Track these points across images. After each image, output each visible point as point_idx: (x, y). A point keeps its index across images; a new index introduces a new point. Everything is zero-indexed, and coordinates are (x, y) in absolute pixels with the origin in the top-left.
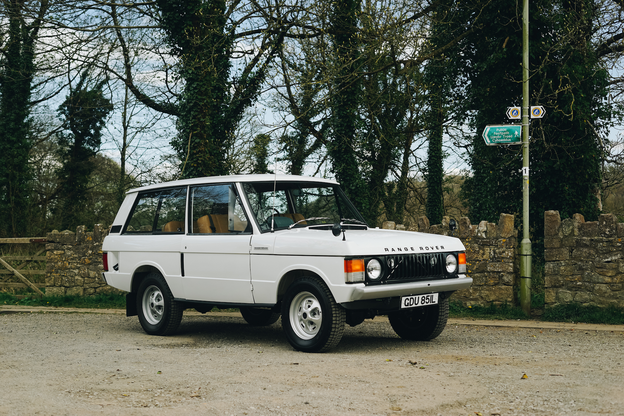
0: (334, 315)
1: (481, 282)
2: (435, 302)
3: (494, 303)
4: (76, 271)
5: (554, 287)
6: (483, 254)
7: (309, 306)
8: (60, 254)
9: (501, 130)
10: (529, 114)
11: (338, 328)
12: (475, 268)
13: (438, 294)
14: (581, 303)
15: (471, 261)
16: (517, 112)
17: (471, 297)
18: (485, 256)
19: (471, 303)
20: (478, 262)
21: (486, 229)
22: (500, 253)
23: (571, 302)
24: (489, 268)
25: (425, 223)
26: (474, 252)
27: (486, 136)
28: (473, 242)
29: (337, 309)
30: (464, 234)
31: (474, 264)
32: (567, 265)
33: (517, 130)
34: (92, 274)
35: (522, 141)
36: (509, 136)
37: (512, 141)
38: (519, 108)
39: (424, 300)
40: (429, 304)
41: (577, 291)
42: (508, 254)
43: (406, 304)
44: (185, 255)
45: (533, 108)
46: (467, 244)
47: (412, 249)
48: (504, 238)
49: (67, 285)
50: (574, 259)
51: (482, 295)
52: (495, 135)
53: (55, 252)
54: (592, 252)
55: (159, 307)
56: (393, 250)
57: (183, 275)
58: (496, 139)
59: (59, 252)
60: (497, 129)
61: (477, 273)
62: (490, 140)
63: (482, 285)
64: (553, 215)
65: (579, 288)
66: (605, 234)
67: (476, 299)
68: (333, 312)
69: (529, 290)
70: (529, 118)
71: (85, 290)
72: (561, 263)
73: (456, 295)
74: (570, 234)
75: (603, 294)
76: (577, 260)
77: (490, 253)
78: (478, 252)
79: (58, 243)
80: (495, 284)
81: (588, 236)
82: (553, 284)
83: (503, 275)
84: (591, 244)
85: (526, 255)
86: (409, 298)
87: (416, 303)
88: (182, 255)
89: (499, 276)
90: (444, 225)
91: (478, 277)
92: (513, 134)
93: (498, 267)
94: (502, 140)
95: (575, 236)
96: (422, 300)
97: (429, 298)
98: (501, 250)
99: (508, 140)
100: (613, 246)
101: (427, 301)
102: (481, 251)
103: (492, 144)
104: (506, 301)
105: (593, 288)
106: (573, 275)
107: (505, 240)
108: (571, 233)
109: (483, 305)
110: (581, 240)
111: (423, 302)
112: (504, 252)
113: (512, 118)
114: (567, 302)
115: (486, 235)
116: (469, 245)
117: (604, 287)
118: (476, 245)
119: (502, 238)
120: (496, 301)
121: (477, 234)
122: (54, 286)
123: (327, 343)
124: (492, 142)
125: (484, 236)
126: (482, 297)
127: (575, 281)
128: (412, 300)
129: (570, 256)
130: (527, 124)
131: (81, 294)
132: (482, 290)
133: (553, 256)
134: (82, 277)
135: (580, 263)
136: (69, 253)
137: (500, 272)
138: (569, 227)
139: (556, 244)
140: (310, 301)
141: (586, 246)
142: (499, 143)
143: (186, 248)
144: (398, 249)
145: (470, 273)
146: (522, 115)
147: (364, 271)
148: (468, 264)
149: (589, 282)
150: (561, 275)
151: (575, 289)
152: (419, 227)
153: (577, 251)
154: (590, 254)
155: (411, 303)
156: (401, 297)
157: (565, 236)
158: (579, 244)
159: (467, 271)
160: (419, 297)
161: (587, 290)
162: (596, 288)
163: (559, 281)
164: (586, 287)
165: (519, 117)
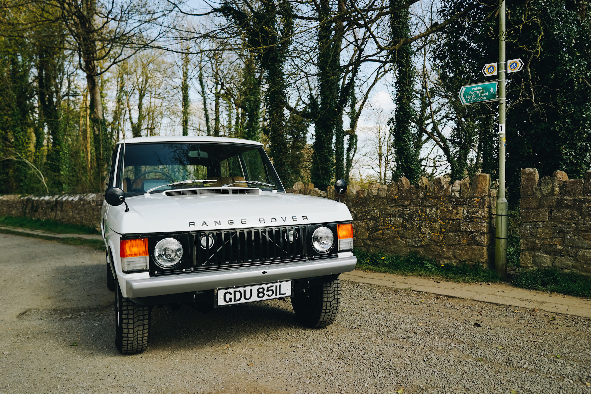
1: (454, 241)
2: (285, 294)
3: (467, 262)
5: (530, 250)
6: (457, 214)
9: (476, 88)
10: (506, 69)
12: (448, 228)
13: (290, 283)
14: (562, 269)
15: (445, 220)
16: (493, 68)
17: (445, 256)
18: (458, 216)
19: (444, 262)
20: (451, 222)
21: (459, 188)
22: (474, 213)
23: (548, 267)
24: (462, 227)
25: (404, 183)
26: (448, 212)
27: (462, 96)
28: (447, 202)
30: (439, 193)
31: (448, 223)
32: (545, 227)
33: (493, 86)
35: (498, 98)
36: (485, 94)
37: (488, 99)
39: (263, 293)
40: (274, 297)
41: (556, 255)
42: (481, 214)
43: (227, 300)
45: (509, 62)
46: (441, 203)
47: (243, 221)
48: (478, 198)
50: (553, 220)
51: (455, 254)
52: (471, 95)
54: (575, 213)
56: (205, 224)
58: (471, 98)
60: (473, 89)
61: (451, 232)
62: (466, 100)
63: (455, 244)
64: (531, 174)
65: (559, 253)
67: (448, 258)
69: (504, 251)
70: (506, 73)
72: (539, 225)
73: (430, 253)
74: (549, 194)
76: (557, 222)
77: (463, 212)
78: (452, 211)
80: (468, 244)
81: (570, 196)
82: (529, 246)
83: (475, 236)
84: (575, 204)
85: (501, 215)
86: (232, 291)
87: (248, 296)
89: (472, 236)
90: (420, 185)
91: (451, 236)
92: (489, 91)
93: (470, 228)
94: (477, 99)
95: (555, 196)
96: (259, 293)
97: (274, 289)
98: (475, 210)
99: (483, 98)
101: (270, 293)
102: (455, 211)
103: (468, 104)
104: (479, 262)
105: (576, 254)
106: (552, 238)
107: (478, 200)
108: (550, 192)
109: (455, 264)
110: (562, 200)
111: (261, 295)
112: (477, 212)
113: (488, 75)
114: (545, 267)
115: (460, 195)
116: (443, 204)
118: (449, 204)
119: (475, 197)
121: (451, 194)
124: (467, 102)
125: (457, 195)
126: (455, 257)
127: (555, 245)
128: (238, 294)
129: (550, 217)
130: (503, 79)
132: (455, 249)
133: (529, 217)
135: (560, 225)
137: (473, 232)
138: (548, 185)
139: (534, 205)
141: (568, 206)
142: (475, 102)
144: (216, 222)
145: (444, 232)
146: (498, 70)
147: (148, 257)
148: (442, 223)
149: (572, 247)
150: (538, 238)
151: (554, 253)
152: (398, 187)
153: (557, 212)
154: (573, 215)
155: (238, 297)
156: (215, 291)
157: (543, 196)
158: (560, 204)
159: (441, 230)
160: (251, 290)
161: (569, 255)
162: (580, 254)
163: (536, 244)
164: (568, 252)
165: (495, 73)
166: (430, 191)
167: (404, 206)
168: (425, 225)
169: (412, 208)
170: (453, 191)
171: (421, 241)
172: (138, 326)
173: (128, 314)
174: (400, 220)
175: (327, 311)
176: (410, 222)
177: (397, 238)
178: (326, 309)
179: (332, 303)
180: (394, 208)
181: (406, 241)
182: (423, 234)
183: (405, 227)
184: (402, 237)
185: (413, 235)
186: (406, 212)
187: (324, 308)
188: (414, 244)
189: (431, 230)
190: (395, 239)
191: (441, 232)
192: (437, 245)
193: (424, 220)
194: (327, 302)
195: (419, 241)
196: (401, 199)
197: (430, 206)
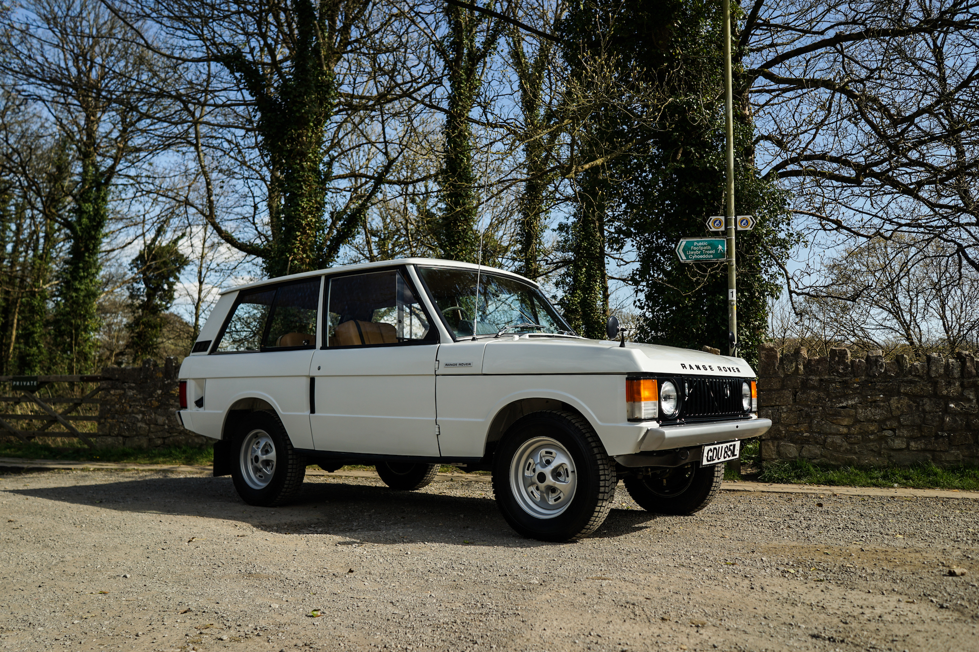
4: (140, 417)
5: (774, 438)
7: (548, 462)
8: (119, 395)
9: (700, 244)
10: (736, 225)
13: (739, 442)
14: (811, 459)
16: (720, 222)
23: (795, 457)
27: (681, 251)
32: (790, 411)
33: (720, 243)
34: (161, 420)
35: (728, 258)
36: (711, 252)
37: (714, 257)
38: (723, 218)
41: (803, 444)
44: (317, 380)
45: (739, 218)
47: (710, 368)
49: (127, 433)
50: (799, 403)
52: (693, 250)
53: (112, 392)
54: (822, 394)
55: (267, 463)
56: (691, 367)
57: (313, 411)
58: (693, 255)
59: (118, 391)
60: (695, 244)
62: (687, 256)
64: (772, 349)
65: (806, 441)
66: (838, 372)
70: (736, 229)
71: (150, 440)
72: (783, 409)
74: (793, 373)
75: (836, 447)
76: (802, 405)
79: (118, 380)
81: (816, 375)
82: (772, 435)
84: (821, 385)
86: (712, 448)
88: (312, 380)
92: (716, 249)
94: (702, 256)
95: (800, 375)
99: (709, 256)
100: (849, 388)
103: (688, 262)
105: (825, 441)
106: (798, 424)
108: (794, 371)
110: (807, 380)
113: (713, 229)
114: (791, 458)
117: (838, 440)
122: (109, 435)
124: (688, 258)
127: (801, 432)
128: (715, 451)
129: (794, 400)
130: (733, 237)
131: (145, 445)
133: (772, 399)
134: (146, 424)
135: (806, 409)
136: (131, 393)
138: (792, 363)
139: (776, 385)
140: (551, 453)
141: (814, 388)
142: (697, 260)
143: (319, 368)
146: (726, 225)
149: (819, 433)
150: (782, 425)
151: (801, 442)
153: (803, 393)
154: (819, 398)
157: (787, 376)
158: (805, 385)
161: (817, 443)
162: (829, 440)
163: (781, 431)
164: (815, 438)
165: (723, 229)
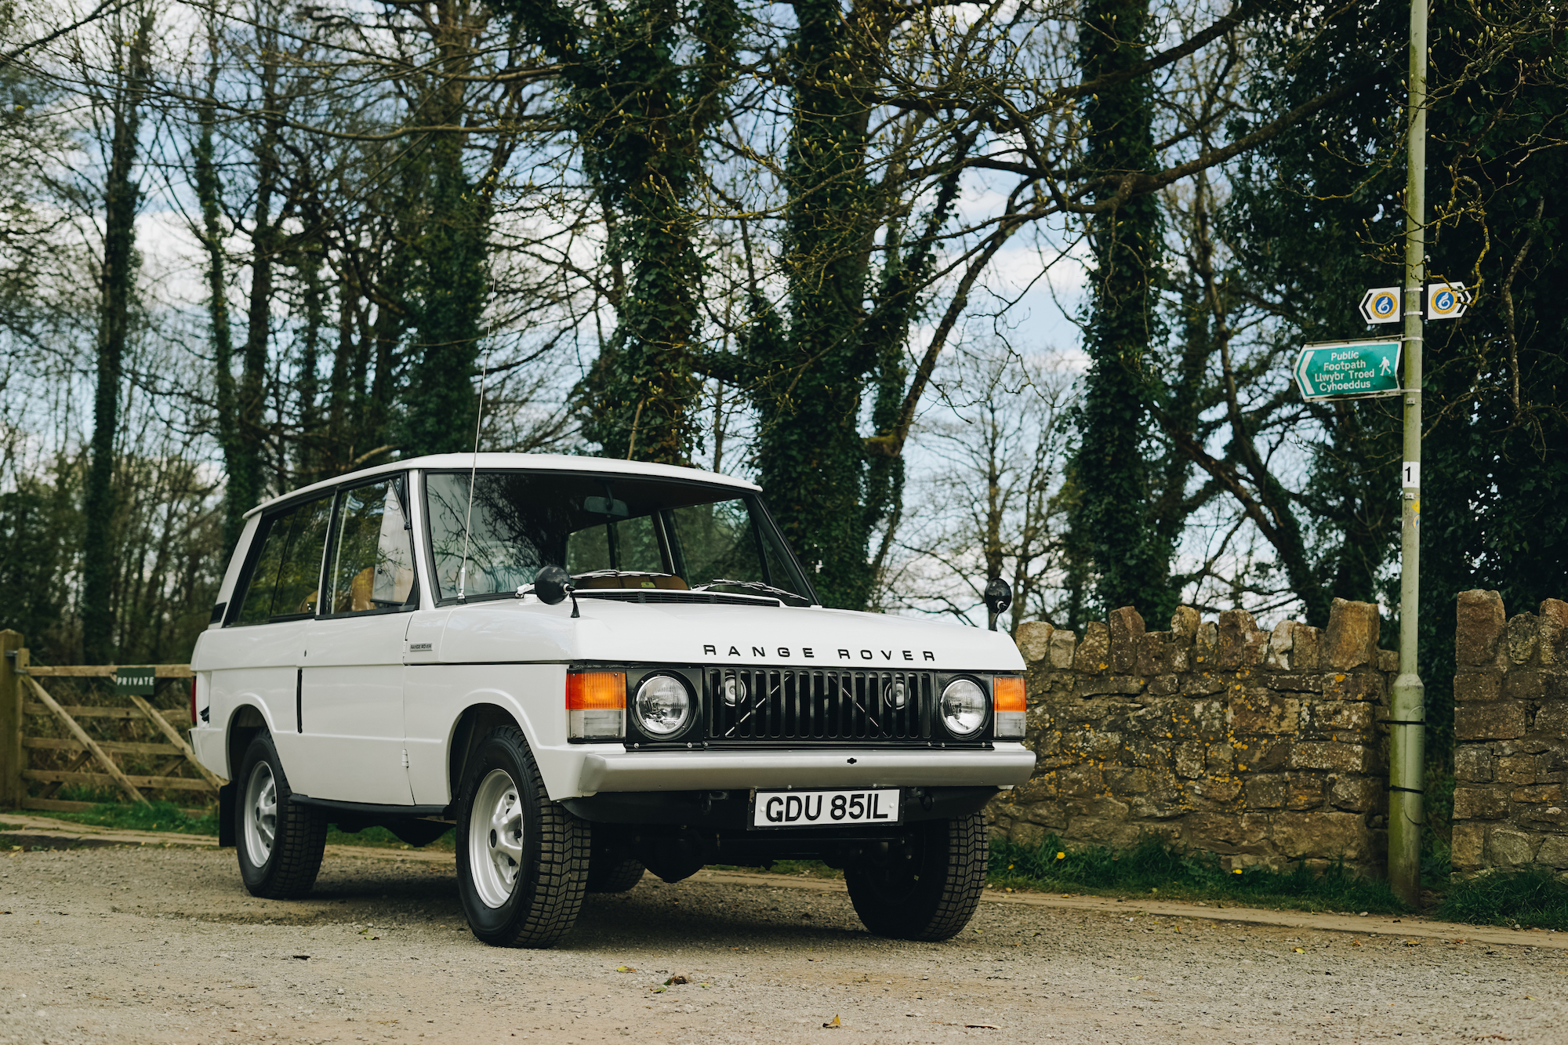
0: (546, 837)
1: (1271, 800)
2: (885, 816)
3: (1308, 862)
5: (1480, 818)
6: (1281, 717)
9: (1344, 356)
10: (1424, 307)
11: (560, 876)
12: (1255, 759)
14: (1559, 869)
15: (1249, 736)
16: (1390, 303)
17: (1245, 843)
18: (1284, 724)
19: (1242, 862)
20: (1265, 741)
21: (1289, 643)
22: (1329, 716)
23: (1527, 865)
24: (1295, 758)
25: (1129, 625)
26: (1256, 711)
27: (1303, 374)
28: (1254, 682)
29: (558, 819)
30: (1231, 657)
31: (1256, 745)
32: (1518, 753)
33: (1387, 354)
35: (1402, 387)
36: (1366, 374)
37: (1374, 387)
38: (1395, 292)
39: (842, 807)
40: (863, 819)
41: (1546, 832)
42: (1349, 718)
43: (774, 814)
44: (304, 673)
45: (1433, 289)
46: (1237, 687)
47: (808, 653)
48: (1341, 670)
50: (1538, 735)
51: (1275, 836)
52: (1328, 372)
55: (269, 819)
56: (734, 651)
57: (300, 731)
58: (1328, 383)
60: (1334, 356)
61: (1263, 772)
62: (1315, 386)
63: (1276, 809)
64: (1480, 604)
65: (1552, 825)
67: (1256, 851)
68: (545, 828)
69: (1413, 827)
70: (1424, 317)
72: (1502, 748)
73: (1202, 836)
74: (1528, 662)
76: (1548, 740)
77: (1299, 714)
78: (1268, 710)
80: (1312, 808)
82: (1476, 810)
83: (1333, 782)
85: (1405, 723)
86: (783, 796)
87: (813, 812)
88: (300, 672)
89: (1324, 783)
90: (1175, 630)
91: (1264, 784)
92: (1376, 366)
93: (1320, 757)
94: (1346, 386)
95: (1543, 666)
96: (835, 807)
97: (864, 801)
98: (1331, 706)
99: (1362, 386)
101: (856, 810)
102: (1276, 710)
103: (1319, 398)
104: (1341, 857)
106: (1535, 784)
107: (1342, 678)
108: (1532, 657)
109: (1275, 867)
110: (1560, 678)
111: (838, 812)
112: (1337, 712)
113: (1375, 320)
114: (1515, 866)
115: (1290, 663)
116: (1244, 689)
118: (1262, 690)
119: (1334, 669)
120: (1312, 855)
121: (1267, 658)
123: (530, 919)
124: (1318, 392)
125: (1284, 663)
126: (1274, 845)
127: (1543, 803)
128: (794, 805)
129: (1529, 726)
130: (1415, 336)
132: (1275, 822)
133: (1477, 725)
135: (1556, 748)
137: (1326, 771)
138: (1526, 638)
139: (1490, 692)
142: (1339, 395)
143: (306, 653)
144: (754, 649)
145: (1244, 772)
146: (1403, 310)
147: (624, 711)
148: (1239, 745)
150: (1500, 785)
151: (1541, 828)
152: (1111, 637)
153: (1550, 712)
155: (793, 813)
156: (752, 793)
157: (1513, 668)
158: (1556, 691)
159: (1236, 767)
160: (820, 798)
163: (1495, 802)
165: (1395, 318)
166: (1205, 649)
167: (1128, 695)
168: (1189, 751)
169: (1150, 700)
170: (1270, 651)
171: (1175, 801)
172: (571, 870)
173: (553, 841)
174: (1115, 738)
175: (957, 889)
176: (1143, 743)
177: (1102, 792)
178: (955, 884)
179: (970, 869)
180: (1096, 701)
181: (1129, 803)
182: (1182, 779)
183: (1130, 762)
184: (1119, 791)
185: (1153, 784)
186: (1131, 715)
187: (951, 880)
188: (1155, 811)
189: (1207, 766)
190: (1098, 797)
191: (1236, 772)
192: (1222, 813)
193: (1186, 739)
194: (957, 865)
195: (1170, 801)
196: (1118, 674)
197: (1206, 696)
